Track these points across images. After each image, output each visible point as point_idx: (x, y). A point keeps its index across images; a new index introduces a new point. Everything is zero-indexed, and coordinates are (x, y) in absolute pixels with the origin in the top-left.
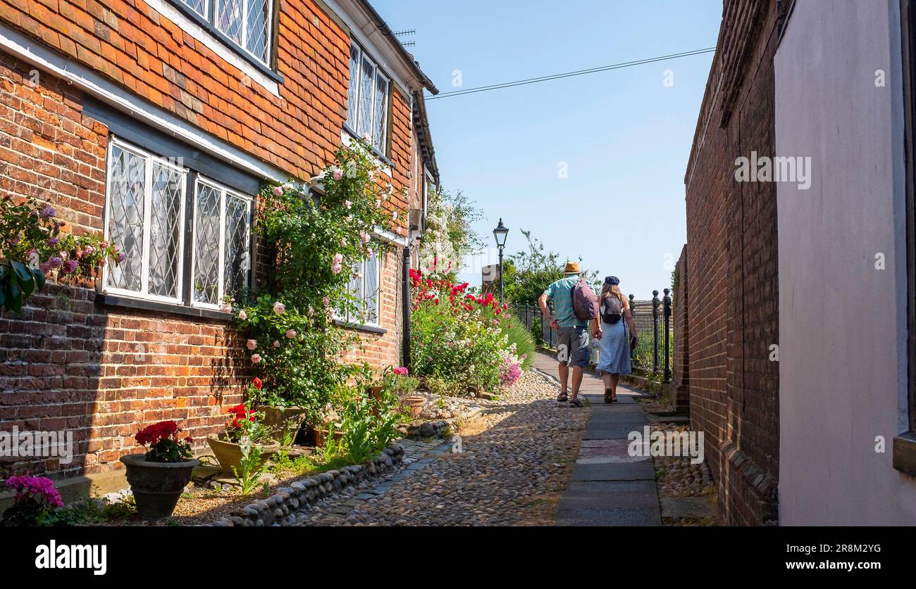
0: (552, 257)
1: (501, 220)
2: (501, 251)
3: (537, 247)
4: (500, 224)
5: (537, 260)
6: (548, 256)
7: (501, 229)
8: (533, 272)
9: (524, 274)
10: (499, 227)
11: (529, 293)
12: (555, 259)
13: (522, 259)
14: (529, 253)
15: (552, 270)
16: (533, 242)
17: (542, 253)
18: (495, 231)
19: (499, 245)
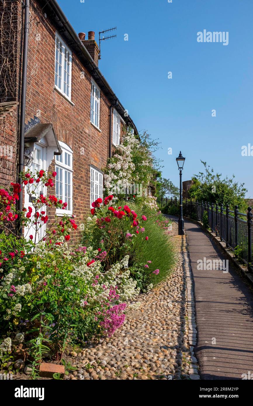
0: (218, 176)
1: (180, 152)
2: (181, 171)
3: (210, 171)
4: (180, 155)
5: (210, 178)
6: (216, 175)
7: (181, 158)
8: (208, 184)
9: (203, 185)
10: (179, 156)
11: (205, 196)
12: (220, 177)
13: (201, 177)
14: (206, 174)
15: (218, 183)
16: (207, 168)
17: (213, 174)
18: (177, 159)
19: (179, 168)
